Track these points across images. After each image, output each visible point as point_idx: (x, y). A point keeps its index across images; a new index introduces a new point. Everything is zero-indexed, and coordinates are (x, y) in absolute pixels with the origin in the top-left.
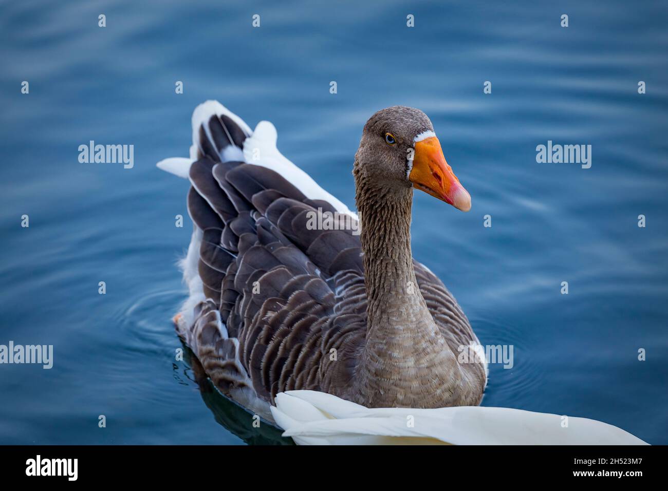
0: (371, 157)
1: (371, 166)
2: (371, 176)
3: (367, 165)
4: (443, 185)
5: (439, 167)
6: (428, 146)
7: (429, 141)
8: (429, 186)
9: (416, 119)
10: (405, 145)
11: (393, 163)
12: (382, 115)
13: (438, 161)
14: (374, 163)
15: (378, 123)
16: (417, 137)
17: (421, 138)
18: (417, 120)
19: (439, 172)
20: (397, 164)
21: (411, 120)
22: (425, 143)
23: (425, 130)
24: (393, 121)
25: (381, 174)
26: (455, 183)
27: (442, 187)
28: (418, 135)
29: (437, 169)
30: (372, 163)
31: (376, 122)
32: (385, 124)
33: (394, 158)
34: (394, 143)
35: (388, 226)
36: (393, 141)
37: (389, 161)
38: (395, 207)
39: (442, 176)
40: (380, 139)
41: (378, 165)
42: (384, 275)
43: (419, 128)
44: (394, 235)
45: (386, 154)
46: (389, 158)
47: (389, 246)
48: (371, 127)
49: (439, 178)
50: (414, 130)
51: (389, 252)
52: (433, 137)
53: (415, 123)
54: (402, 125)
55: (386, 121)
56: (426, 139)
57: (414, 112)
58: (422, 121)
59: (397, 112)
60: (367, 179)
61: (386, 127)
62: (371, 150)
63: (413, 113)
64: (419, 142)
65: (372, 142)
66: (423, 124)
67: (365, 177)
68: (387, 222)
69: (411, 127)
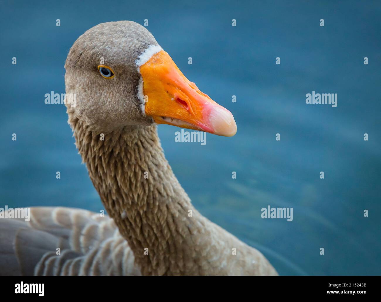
0: (88, 101)
1: (92, 111)
2: (95, 123)
3: (86, 111)
4: (192, 111)
5: (180, 88)
6: (157, 67)
7: (155, 59)
8: (175, 117)
9: (129, 36)
10: (126, 74)
11: (119, 100)
12: (85, 44)
13: (176, 82)
14: (95, 107)
15: (83, 55)
16: (139, 59)
17: (144, 59)
18: (132, 37)
19: (182, 96)
20: (125, 101)
21: (124, 39)
22: (152, 64)
23: (145, 46)
24: (101, 47)
25: (108, 118)
26: (206, 103)
27: (192, 114)
28: (140, 57)
29: (177, 93)
30: (92, 108)
31: (81, 54)
32: (93, 54)
33: (118, 94)
34: (112, 74)
35: (144, 166)
36: (109, 75)
37: (113, 100)
38: (140, 143)
39: (187, 99)
40: (93, 75)
41: (102, 109)
42: (170, 220)
43: (137, 46)
44: (156, 171)
45: (107, 92)
46: (111, 95)
47: (158, 185)
48: (76, 62)
49: (184, 103)
50: (133, 52)
51: (162, 191)
52: (160, 52)
53: (130, 42)
54: (115, 50)
55: (93, 51)
56: (152, 59)
57: (124, 26)
58: (139, 35)
59: (103, 34)
60: (91, 127)
61: (96, 59)
62: (85, 91)
63: (123, 28)
64: (143, 65)
65: (83, 81)
66: (141, 39)
67: (88, 124)
68: (140, 163)
69: (127, 49)
